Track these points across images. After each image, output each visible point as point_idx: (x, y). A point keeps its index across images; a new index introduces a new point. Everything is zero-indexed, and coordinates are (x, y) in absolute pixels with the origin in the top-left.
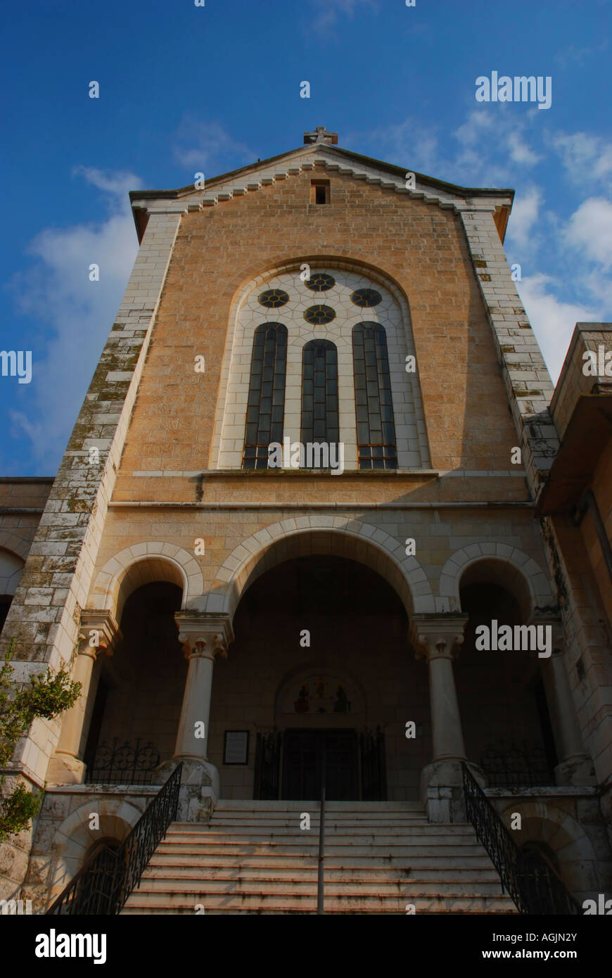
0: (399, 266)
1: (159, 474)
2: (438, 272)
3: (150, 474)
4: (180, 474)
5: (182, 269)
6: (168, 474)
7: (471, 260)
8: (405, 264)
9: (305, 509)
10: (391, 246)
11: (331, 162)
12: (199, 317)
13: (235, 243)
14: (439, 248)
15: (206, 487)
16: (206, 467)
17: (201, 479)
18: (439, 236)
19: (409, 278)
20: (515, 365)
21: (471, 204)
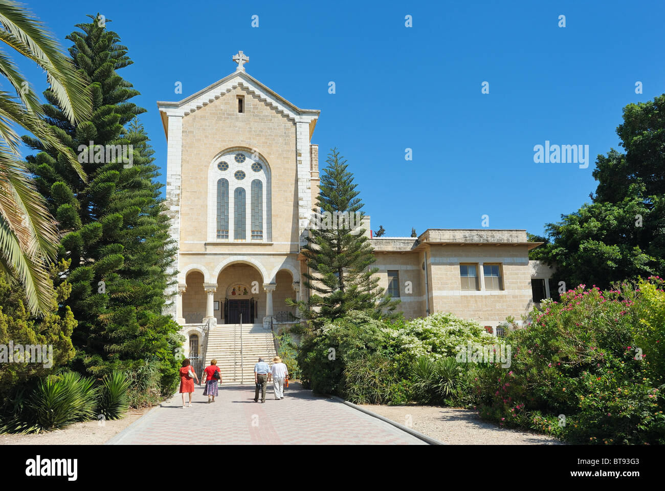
0: (270, 154)
1: (192, 242)
2: (284, 157)
3: (189, 242)
4: (199, 242)
5: (187, 151)
6: (196, 242)
7: (296, 151)
8: (272, 153)
9: (236, 254)
10: (267, 142)
11: (246, 84)
12: (197, 178)
13: (206, 137)
14: (286, 144)
15: (208, 247)
16: (206, 240)
17: (206, 244)
18: (286, 136)
19: (272, 160)
20: (301, 206)
21: (301, 118)
